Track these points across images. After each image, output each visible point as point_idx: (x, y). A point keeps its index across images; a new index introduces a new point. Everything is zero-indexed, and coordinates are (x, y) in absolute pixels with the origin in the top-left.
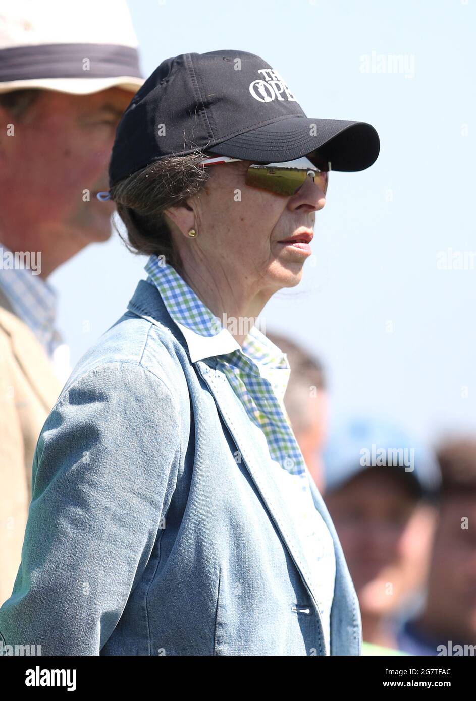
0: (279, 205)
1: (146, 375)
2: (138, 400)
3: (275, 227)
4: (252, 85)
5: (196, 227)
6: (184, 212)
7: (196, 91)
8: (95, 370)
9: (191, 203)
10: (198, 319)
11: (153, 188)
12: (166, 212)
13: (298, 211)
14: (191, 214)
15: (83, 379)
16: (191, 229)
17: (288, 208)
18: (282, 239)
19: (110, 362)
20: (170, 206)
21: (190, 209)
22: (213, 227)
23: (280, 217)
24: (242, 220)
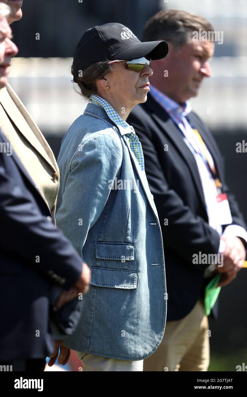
0: (137, 75)
1: (112, 140)
2: (110, 149)
3: (137, 82)
4: (121, 33)
5: (108, 86)
6: (104, 81)
7: (103, 38)
8: (95, 137)
9: (105, 77)
10: (118, 120)
11: (93, 74)
12: (97, 81)
13: (144, 77)
14: (106, 81)
15: (90, 141)
16: (107, 87)
17: (140, 76)
18: (140, 87)
19: (99, 134)
20: (99, 79)
21: (106, 80)
22: (115, 85)
23: (138, 79)
24: (125, 81)
